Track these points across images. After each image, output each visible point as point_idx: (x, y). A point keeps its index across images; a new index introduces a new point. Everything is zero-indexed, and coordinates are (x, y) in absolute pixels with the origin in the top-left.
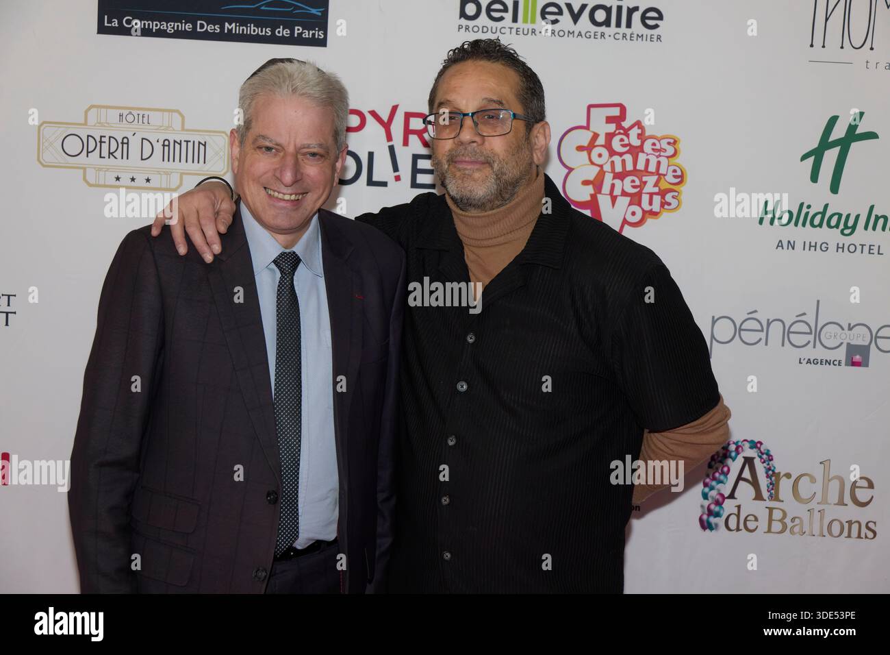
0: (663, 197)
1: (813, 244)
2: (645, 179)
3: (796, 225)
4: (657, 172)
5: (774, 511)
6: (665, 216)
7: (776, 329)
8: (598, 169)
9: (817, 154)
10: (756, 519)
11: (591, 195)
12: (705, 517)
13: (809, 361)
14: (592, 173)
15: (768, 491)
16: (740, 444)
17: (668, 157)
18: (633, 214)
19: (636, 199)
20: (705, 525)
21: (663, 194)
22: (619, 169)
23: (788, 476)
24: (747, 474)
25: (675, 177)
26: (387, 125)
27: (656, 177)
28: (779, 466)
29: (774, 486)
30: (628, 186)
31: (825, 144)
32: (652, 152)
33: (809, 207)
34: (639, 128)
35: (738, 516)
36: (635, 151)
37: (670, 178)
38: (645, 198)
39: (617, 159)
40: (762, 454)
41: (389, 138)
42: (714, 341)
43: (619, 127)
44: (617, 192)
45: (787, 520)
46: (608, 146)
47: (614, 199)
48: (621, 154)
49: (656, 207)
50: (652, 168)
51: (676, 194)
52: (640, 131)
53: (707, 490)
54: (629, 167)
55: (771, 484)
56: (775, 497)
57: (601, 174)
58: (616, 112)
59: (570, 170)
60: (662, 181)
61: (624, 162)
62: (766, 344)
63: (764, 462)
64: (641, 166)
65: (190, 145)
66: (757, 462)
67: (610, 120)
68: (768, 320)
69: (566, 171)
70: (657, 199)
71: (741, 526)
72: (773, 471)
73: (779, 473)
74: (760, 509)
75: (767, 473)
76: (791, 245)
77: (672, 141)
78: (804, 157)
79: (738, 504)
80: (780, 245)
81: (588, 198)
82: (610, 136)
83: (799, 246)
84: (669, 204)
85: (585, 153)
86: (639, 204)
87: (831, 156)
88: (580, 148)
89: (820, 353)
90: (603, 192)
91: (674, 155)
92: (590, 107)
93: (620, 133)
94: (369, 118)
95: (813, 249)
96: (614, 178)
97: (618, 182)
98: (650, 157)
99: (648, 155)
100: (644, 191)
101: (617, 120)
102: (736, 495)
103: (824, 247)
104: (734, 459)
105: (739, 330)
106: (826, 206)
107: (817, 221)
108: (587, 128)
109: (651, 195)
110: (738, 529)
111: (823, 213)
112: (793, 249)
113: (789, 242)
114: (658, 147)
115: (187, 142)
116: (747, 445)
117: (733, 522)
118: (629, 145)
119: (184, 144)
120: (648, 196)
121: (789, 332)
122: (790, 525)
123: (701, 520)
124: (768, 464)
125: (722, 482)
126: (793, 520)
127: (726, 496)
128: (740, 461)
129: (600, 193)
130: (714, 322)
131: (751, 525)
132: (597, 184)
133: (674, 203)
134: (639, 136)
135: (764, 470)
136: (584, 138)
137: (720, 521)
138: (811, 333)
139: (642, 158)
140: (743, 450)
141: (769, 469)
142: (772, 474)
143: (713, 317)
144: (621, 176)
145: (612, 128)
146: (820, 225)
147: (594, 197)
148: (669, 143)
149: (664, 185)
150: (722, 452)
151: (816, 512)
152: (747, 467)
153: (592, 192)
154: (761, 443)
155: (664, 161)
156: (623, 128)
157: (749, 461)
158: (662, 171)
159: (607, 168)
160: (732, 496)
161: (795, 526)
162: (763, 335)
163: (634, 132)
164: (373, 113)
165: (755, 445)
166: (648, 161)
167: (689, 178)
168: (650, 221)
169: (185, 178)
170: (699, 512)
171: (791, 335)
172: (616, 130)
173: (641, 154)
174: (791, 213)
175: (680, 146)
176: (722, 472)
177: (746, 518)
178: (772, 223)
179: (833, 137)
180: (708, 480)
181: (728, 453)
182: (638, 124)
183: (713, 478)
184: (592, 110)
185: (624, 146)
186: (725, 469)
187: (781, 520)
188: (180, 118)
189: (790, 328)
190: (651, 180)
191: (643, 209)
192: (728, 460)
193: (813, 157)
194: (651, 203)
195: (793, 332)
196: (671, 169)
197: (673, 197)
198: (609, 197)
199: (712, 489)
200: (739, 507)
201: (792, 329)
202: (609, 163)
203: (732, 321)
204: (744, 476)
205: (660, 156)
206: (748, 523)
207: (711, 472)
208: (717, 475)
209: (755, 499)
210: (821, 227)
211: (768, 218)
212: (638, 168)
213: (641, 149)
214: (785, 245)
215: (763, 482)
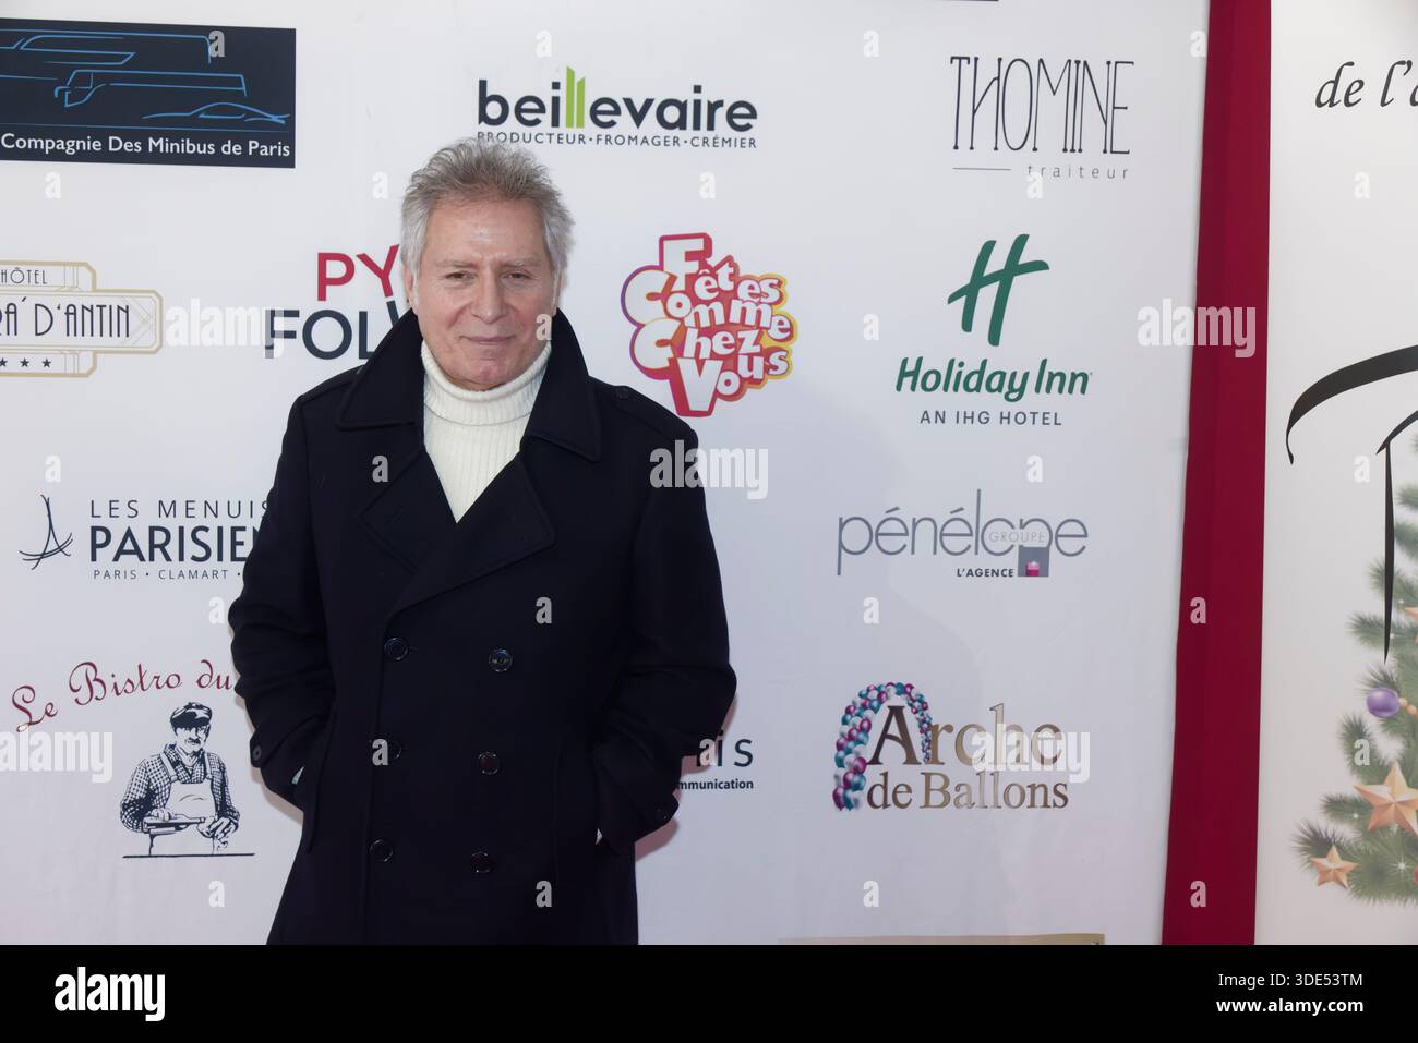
0: (767, 359)
1: (969, 415)
2: (741, 335)
3: (946, 389)
4: (758, 325)
5: (933, 777)
6: (770, 383)
7: (925, 530)
8: (677, 323)
9: (969, 293)
10: (909, 790)
11: (670, 360)
12: (841, 791)
13: (970, 573)
14: (668, 330)
15: (923, 751)
16: (883, 689)
17: (770, 304)
18: (728, 383)
19: (731, 362)
20: (841, 802)
21: (766, 354)
22: (705, 322)
23: (949, 728)
24: (894, 730)
25: (782, 330)
26: (384, 275)
27: (756, 332)
28: (937, 716)
29: (931, 744)
30: (718, 343)
31: (979, 279)
32: (749, 298)
33: (961, 364)
34: (730, 266)
35: (885, 787)
36: (726, 298)
37: (775, 333)
38: (743, 362)
39: (703, 310)
40: (914, 701)
41: (388, 291)
42: (843, 552)
43: (703, 265)
44: (705, 354)
45: (951, 789)
46: (690, 291)
47: (700, 364)
48: (707, 303)
49: (758, 373)
50: (751, 320)
51: (784, 354)
52: (731, 270)
53: (842, 754)
54: (720, 319)
55: (926, 741)
56: (932, 758)
57: (682, 331)
58: (698, 245)
59: (640, 326)
60: (765, 336)
61: (711, 313)
62: (913, 552)
63: (916, 712)
64: (735, 317)
65: (106, 311)
66: (907, 712)
67: (690, 256)
68: (914, 519)
69: (635, 328)
70: (759, 362)
71: (890, 800)
72: (929, 724)
73: (937, 726)
74: (913, 776)
75: (920, 726)
76: (940, 417)
77: (775, 282)
78: (952, 299)
79: (883, 771)
80: (925, 417)
81: (667, 364)
82: (691, 279)
83: (951, 418)
84: (776, 368)
85: (658, 304)
86: (735, 370)
87: (988, 295)
88: (652, 296)
89: (984, 561)
90: (685, 355)
91: (780, 300)
92: (663, 239)
93: (704, 274)
94: (359, 266)
95: (969, 421)
96: (699, 336)
97: (705, 341)
98: (747, 305)
99: (743, 302)
100: (741, 351)
101: (700, 256)
102: (881, 759)
103: (983, 417)
104: (876, 710)
105: (875, 535)
106: (984, 363)
107: (973, 383)
108: (660, 268)
109: (751, 356)
110: (885, 805)
111: (981, 373)
112: (943, 421)
113: (937, 413)
114: (757, 291)
115: (101, 307)
116: (893, 690)
117: (878, 797)
118: (718, 289)
119: (96, 311)
120: (746, 358)
121: (942, 535)
122: (954, 795)
123: (836, 796)
124: (922, 715)
125: (861, 742)
126: (957, 788)
127: (868, 760)
128: (884, 711)
129: (681, 355)
130: (842, 526)
131: (902, 799)
132: (677, 344)
133: (782, 366)
134: (731, 277)
135: (916, 723)
136: (657, 282)
137: (862, 795)
138: (971, 535)
139: (736, 306)
140: (887, 698)
141: (924, 721)
142: (928, 728)
143: (841, 519)
144: (708, 332)
145: (693, 267)
146: (977, 389)
147: (673, 362)
148: (771, 285)
149: (767, 343)
150: (859, 701)
151: (987, 775)
152: (894, 719)
153: (671, 355)
154: (911, 687)
155: (766, 309)
156: (708, 267)
157: (896, 712)
158: (764, 323)
159: (690, 321)
160: (875, 761)
161: (960, 796)
162: (907, 540)
163: (725, 271)
164: (364, 258)
165: (904, 689)
166: (744, 310)
167: (800, 331)
168: (750, 392)
169: (100, 357)
170: (831, 786)
171: (945, 539)
172: (700, 269)
173: (733, 301)
174: (938, 374)
175: (787, 289)
176: (861, 729)
177: (896, 789)
178: (913, 388)
179: (989, 269)
180: (842, 741)
181: (870, 700)
182: (729, 260)
183: (850, 738)
184: (666, 243)
185: (710, 291)
186: (865, 725)
187: (942, 790)
188: (90, 274)
189: (943, 529)
190: (749, 336)
191: (740, 376)
192: (869, 713)
193: (964, 297)
194: (750, 368)
195: (947, 535)
196: (776, 319)
197: (780, 358)
198: (694, 361)
199: (849, 752)
200: (885, 775)
201: (946, 531)
202: (692, 316)
203: (867, 523)
204: (890, 732)
205: (760, 303)
206: (898, 796)
207: (846, 729)
208: (855, 733)
209: (905, 763)
210: (978, 391)
211: (908, 381)
212: (731, 320)
213: (734, 294)
214: (932, 416)
215: (917, 739)
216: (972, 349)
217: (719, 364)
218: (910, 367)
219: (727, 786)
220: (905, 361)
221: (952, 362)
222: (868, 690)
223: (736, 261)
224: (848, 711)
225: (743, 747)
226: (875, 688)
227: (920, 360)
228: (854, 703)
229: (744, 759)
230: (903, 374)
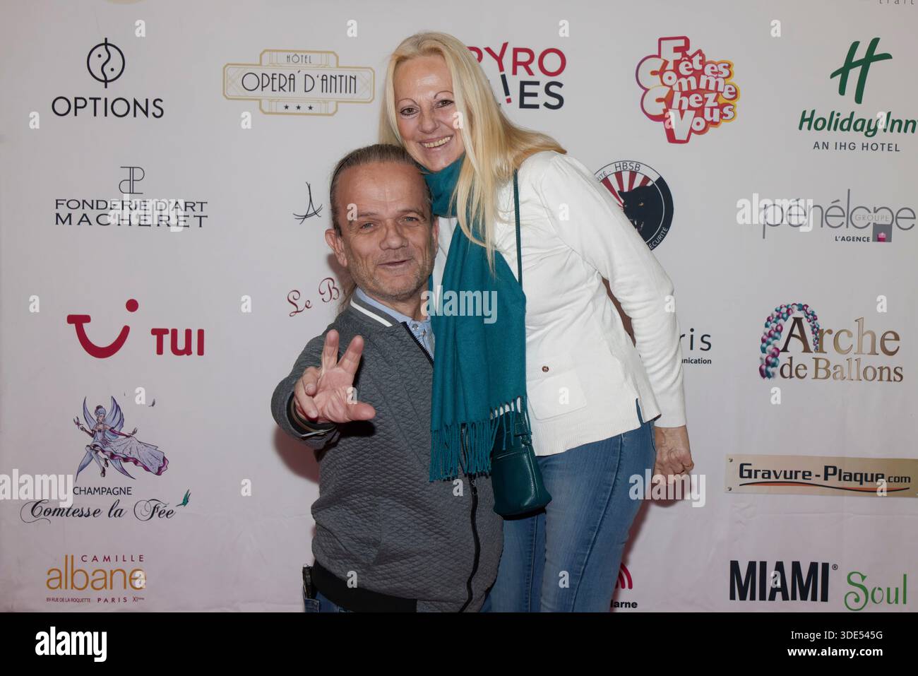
0: (721, 110)
1: (843, 144)
2: (706, 96)
3: (829, 129)
4: (716, 90)
5: (820, 361)
6: (723, 124)
7: (816, 213)
8: (669, 89)
9: (844, 72)
10: (805, 368)
11: (664, 110)
12: (764, 367)
13: (843, 239)
14: (664, 92)
15: (814, 345)
16: (790, 307)
17: (724, 78)
18: (698, 124)
19: (700, 112)
20: (764, 374)
21: (721, 107)
22: (685, 88)
23: (830, 332)
24: (796, 331)
25: (731, 93)
26: (499, 59)
27: (716, 94)
28: (823, 324)
29: (819, 340)
30: (693, 100)
31: (849, 64)
32: (711, 74)
33: (838, 115)
34: (700, 55)
35: (791, 366)
36: (698, 74)
37: (726, 95)
38: (707, 112)
39: (684, 81)
40: (809, 314)
41: (502, 68)
43: (684, 55)
44: (685, 106)
45: (831, 368)
46: (676, 70)
47: (682, 113)
48: (686, 77)
49: (716, 118)
50: (712, 87)
51: (732, 107)
52: (701, 58)
53: (765, 345)
54: (694, 86)
55: (816, 339)
56: (820, 349)
57: (671, 93)
58: (681, 43)
59: (647, 90)
60: (720, 97)
61: (689, 83)
63: (810, 321)
64: (703, 85)
65: (344, 79)
66: (804, 321)
67: (677, 49)
69: (644, 91)
70: (717, 112)
71: (794, 374)
72: (818, 328)
73: (823, 330)
74: (808, 359)
75: (812, 330)
76: (826, 146)
77: (727, 65)
78: (833, 75)
79: (790, 356)
80: (817, 145)
81: (662, 113)
82: (677, 63)
83: (832, 146)
84: (727, 115)
85: (658, 77)
86: (703, 116)
87: (854, 74)
88: (654, 73)
89: (852, 232)
90: (673, 107)
91: (730, 76)
92: (661, 40)
93: (685, 60)
94: (485, 54)
95: (843, 148)
96: (681, 97)
97: (685, 99)
98: (710, 78)
99: (708, 76)
100: (706, 106)
101: (683, 50)
102: (788, 349)
103: (852, 147)
104: (785, 320)
106: (853, 113)
107: (845, 126)
108: (659, 56)
109: (712, 108)
110: (791, 376)
112: (827, 148)
113: (824, 143)
114: (716, 70)
115: (341, 76)
116: (796, 308)
117: (786, 371)
118: (693, 69)
119: (338, 79)
120: (709, 109)
121: (826, 216)
122: (832, 372)
123: (761, 370)
124: (814, 323)
125: (776, 338)
126: (835, 368)
127: (781, 349)
128: (790, 321)
129: (671, 108)
131: (801, 373)
132: (668, 101)
133: (731, 114)
134: (701, 62)
135: (810, 328)
136: (656, 64)
137: (776, 370)
138: (844, 216)
139: (703, 79)
140: (793, 312)
141: (814, 327)
142: (817, 331)
144: (687, 94)
145: (678, 56)
146: (848, 129)
147: (666, 111)
148: (725, 67)
149: (721, 101)
150: (776, 314)
151: (853, 360)
152: (796, 325)
153: (664, 107)
154: (807, 306)
155: (721, 82)
156: (687, 56)
157: (798, 321)
158: (720, 89)
159: (676, 88)
160: (785, 350)
161: (837, 372)
163: (697, 59)
164: (488, 50)
165: (802, 308)
166: (708, 82)
167: (741, 94)
168: (712, 130)
169: (340, 105)
170: (759, 364)
171: (828, 218)
172: (682, 57)
173: (702, 76)
174: (824, 120)
175: (734, 69)
176: (777, 331)
177: (798, 366)
178: (809, 128)
179: (856, 58)
180: (765, 337)
181: (781, 314)
182: (699, 52)
183: (770, 335)
184: (663, 42)
185: (688, 70)
186: (779, 328)
187: (825, 368)
188: (335, 59)
189: (827, 211)
190: (711, 97)
191: (706, 120)
192: (781, 321)
194: (712, 115)
195: (829, 216)
196: (727, 87)
197: (730, 110)
198: (678, 111)
199: (769, 344)
200: (791, 358)
201: (828, 214)
202: (677, 84)
204: (794, 333)
205: (718, 77)
206: (799, 371)
207: (767, 330)
208: (772, 333)
209: (803, 352)
211: (806, 124)
212: (700, 87)
213: (702, 72)
214: (821, 145)
215: (810, 337)
216: (845, 105)
217: (693, 113)
218: (808, 116)
219: (696, 362)
220: (804, 112)
222: (781, 308)
224: (769, 319)
225: (706, 339)
226: (785, 307)
227: (813, 112)
228: (772, 315)
229: (706, 346)
230: (803, 120)
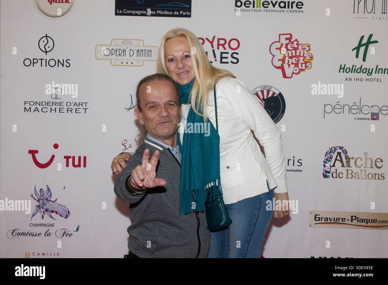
0: (306, 64)
1: (358, 79)
2: (299, 58)
3: (352, 72)
4: (303, 56)
5: (349, 171)
6: (307, 70)
7: (346, 108)
9: (358, 49)
10: (343, 174)
11: (281, 64)
12: (325, 173)
13: (358, 119)
14: (281, 57)
15: (346, 164)
16: (336, 148)
17: (307, 51)
18: (296, 70)
19: (297, 65)
20: (325, 176)
21: (306, 63)
22: (290, 55)
23: (353, 158)
24: (338, 158)
25: (310, 57)
26: (212, 43)
27: (303, 58)
28: (350, 155)
29: (348, 162)
30: (294, 60)
31: (360, 45)
32: (302, 49)
33: (356, 66)
34: (297, 41)
35: (336, 173)
36: (296, 49)
37: (308, 58)
38: (300, 65)
39: (290, 52)
40: (344, 151)
41: (213, 47)
42: (325, 113)
43: (290, 41)
44: (290, 63)
45: (353, 174)
46: (286, 48)
47: (289, 65)
48: (291, 50)
49: (304, 67)
50: (302, 55)
51: (310, 63)
52: (297, 42)
53: (325, 164)
54: (294, 54)
55: (347, 161)
56: (348, 166)
57: (285, 57)
58: (289, 36)
59: (274, 56)
60: (305, 59)
61: (292, 53)
62: (343, 113)
63: (344, 154)
64: (298, 54)
65: (146, 51)
66: (342, 154)
67: (287, 39)
68: (344, 105)
69: (273, 56)
70: (304, 65)
71: (337, 176)
72: (348, 157)
73: (350, 158)
74: (344, 170)
75: (345, 158)
76: (350, 79)
77: (308, 45)
78: (353, 50)
79: (336, 169)
80: (346, 79)
81: (281, 65)
82: (287, 45)
83: (353, 79)
84: (308, 67)
85: (279, 50)
86: (298, 67)
87: (362, 49)
88: (277, 49)
89: (362, 116)
90: (285, 63)
91: (309, 50)
92: (280, 35)
93: (290, 43)
94: (206, 41)
95: (358, 80)
96: (289, 58)
97: (290, 60)
98: (301, 51)
99: (300, 50)
100: (299, 62)
101: (289, 39)
102: (335, 165)
103: (362, 80)
104: (334, 153)
105: (334, 109)
106: (362, 66)
108: (279, 42)
109: (302, 64)
110: (336, 177)
111: (361, 68)
112: (351, 80)
113: (349, 78)
114: (303, 47)
115: (145, 50)
116: (338, 148)
117: (334, 175)
118: (294, 47)
119: (144, 51)
120: (301, 64)
121: (351, 109)
122: (354, 175)
123: (323, 174)
124: (346, 155)
125: (330, 161)
126: (355, 174)
127: (332, 166)
128: (336, 153)
129: (284, 63)
130: (325, 106)
131: (341, 176)
132: (283, 60)
133: (310, 66)
134: (297, 44)
135: (344, 157)
137: (330, 175)
138: (358, 109)
139: (298, 51)
140: (337, 150)
141: (346, 156)
142: (347, 158)
143: (325, 104)
144: (291, 58)
145: (287, 42)
146: (360, 72)
147: (282, 65)
148: (307, 46)
149: (306, 60)
150: (329, 151)
151: (363, 170)
152: (338, 156)
153: (282, 63)
154: (343, 147)
155: (306, 52)
156: (291, 42)
157: (339, 154)
158: (305, 55)
159: (286, 55)
160: (334, 166)
161: (356, 176)
162: (342, 110)
163: (295, 43)
164: (207, 39)
165: (341, 148)
166: (300, 52)
167: (314, 57)
168: (302, 73)
169: (144, 62)
170: (322, 172)
171: (352, 110)
172: (289, 42)
173: (298, 50)
174: (350, 68)
175: (311, 47)
176: (330, 158)
177: (339, 173)
178: (343, 72)
179: (363, 42)
180: (325, 160)
181: (332, 150)
182: (296, 40)
183: (327, 160)
184: (281, 36)
185: (292, 47)
186: (331, 157)
187: (351, 174)
188: (143, 42)
189: (351, 107)
190: (302, 59)
191: (299, 69)
192: (332, 154)
193: (356, 50)
194: (302, 66)
195: (352, 109)
196: (308, 55)
197: (309, 64)
198: (287, 65)
199: (327, 163)
200: (336, 170)
201: (352, 108)
202: (287, 53)
203: (331, 105)
204: (337, 159)
205: (304, 50)
206: (340, 175)
207: (326, 157)
208: (328, 159)
209: (341, 167)
210: (360, 73)
211: (342, 70)
212: (297, 55)
213: (298, 48)
214: (348, 79)
215: (344, 161)
216: (358, 62)
217: (294, 65)
218: (342, 67)
219: (295, 171)
220: (341, 65)
221: (353, 66)
222: (332, 148)
223: (298, 40)
224: (327, 153)
225: (300, 161)
226: (334, 147)
227: (345, 65)
228: (328, 151)
229: (300, 164)
230: (341, 68)
